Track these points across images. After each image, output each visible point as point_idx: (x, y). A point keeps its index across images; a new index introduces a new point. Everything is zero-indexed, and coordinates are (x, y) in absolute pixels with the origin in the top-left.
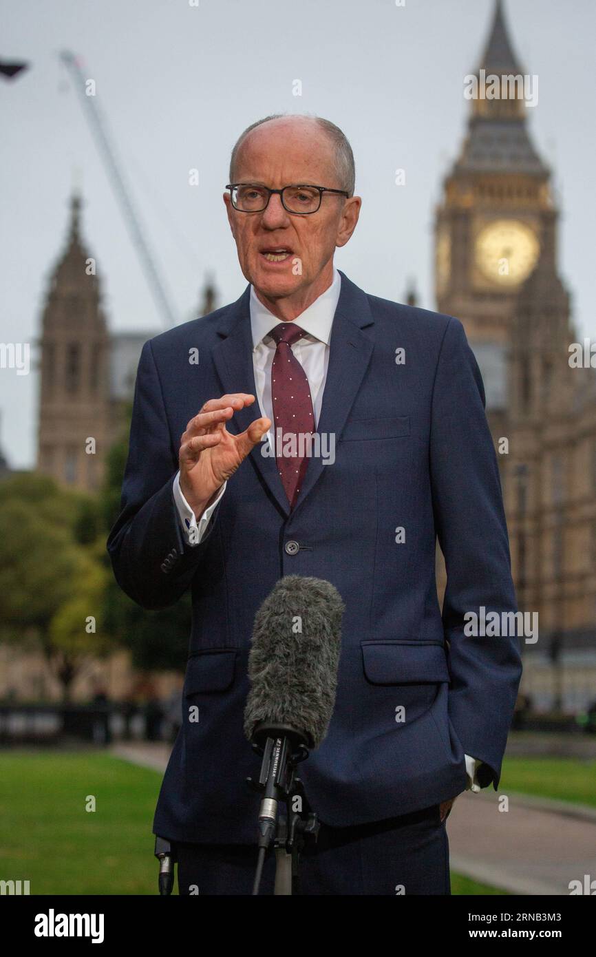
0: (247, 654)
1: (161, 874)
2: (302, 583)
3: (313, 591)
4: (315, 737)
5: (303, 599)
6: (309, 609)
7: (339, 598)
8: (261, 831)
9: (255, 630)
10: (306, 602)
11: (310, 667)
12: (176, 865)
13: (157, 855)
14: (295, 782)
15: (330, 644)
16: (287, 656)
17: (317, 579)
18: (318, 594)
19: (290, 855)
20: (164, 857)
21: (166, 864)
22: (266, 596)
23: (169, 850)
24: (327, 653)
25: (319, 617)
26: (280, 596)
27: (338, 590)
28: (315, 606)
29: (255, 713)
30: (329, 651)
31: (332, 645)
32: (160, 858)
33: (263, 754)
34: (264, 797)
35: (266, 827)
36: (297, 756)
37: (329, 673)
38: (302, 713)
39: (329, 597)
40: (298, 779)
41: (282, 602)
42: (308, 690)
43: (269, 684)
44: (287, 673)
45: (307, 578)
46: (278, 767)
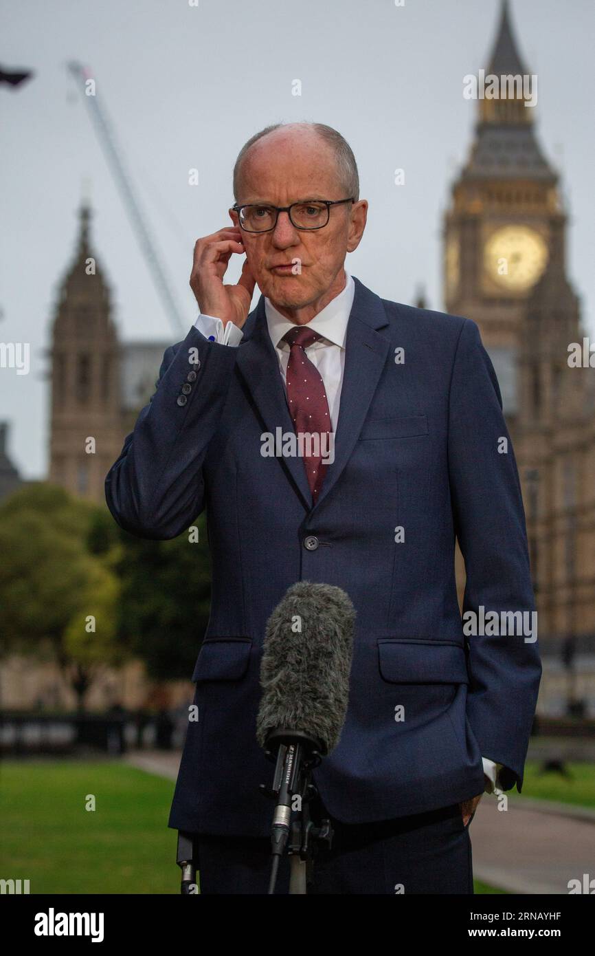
0: (259, 661)
1: (183, 882)
2: (313, 589)
3: (324, 598)
4: (328, 743)
5: (315, 605)
6: (321, 615)
7: (351, 604)
8: (275, 839)
9: (266, 637)
10: (318, 609)
11: (322, 673)
12: (198, 872)
13: (179, 863)
14: (308, 788)
15: (342, 650)
16: (299, 662)
17: (328, 585)
18: (329, 600)
19: (304, 862)
20: (186, 865)
21: (188, 871)
22: (276, 603)
23: (191, 859)
24: (339, 660)
25: (331, 624)
26: (291, 603)
27: (350, 596)
28: (327, 612)
29: (267, 720)
30: (341, 658)
31: (344, 651)
32: (182, 866)
33: (276, 760)
34: (277, 803)
35: (279, 835)
36: (311, 762)
37: (341, 679)
38: (316, 721)
39: (340, 603)
40: (311, 786)
41: (293, 609)
42: (320, 697)
43: (281, 691)
44: (299, 680)
45: (317, 585)
46: (291, 773)
